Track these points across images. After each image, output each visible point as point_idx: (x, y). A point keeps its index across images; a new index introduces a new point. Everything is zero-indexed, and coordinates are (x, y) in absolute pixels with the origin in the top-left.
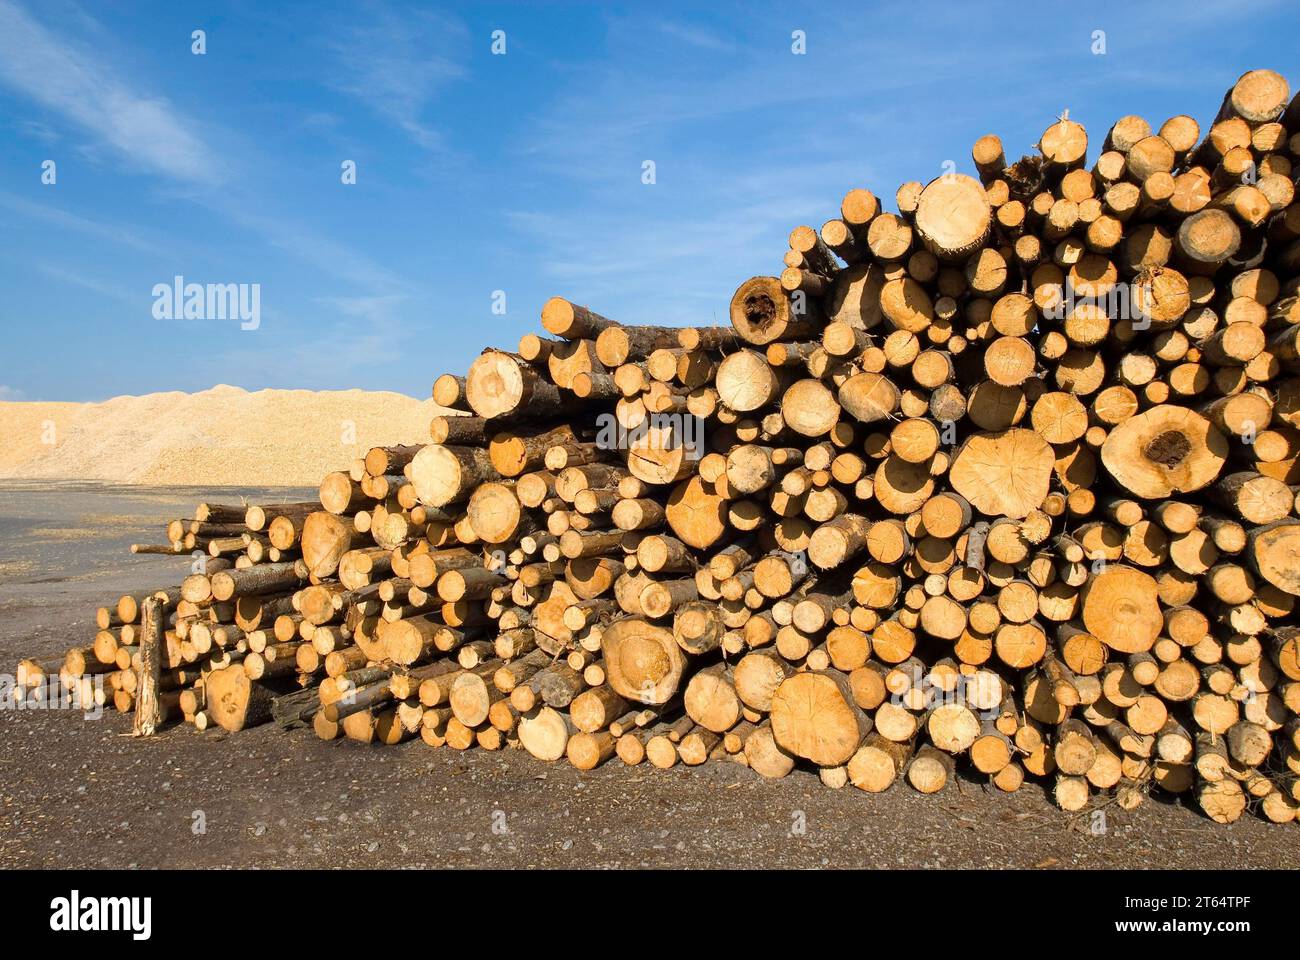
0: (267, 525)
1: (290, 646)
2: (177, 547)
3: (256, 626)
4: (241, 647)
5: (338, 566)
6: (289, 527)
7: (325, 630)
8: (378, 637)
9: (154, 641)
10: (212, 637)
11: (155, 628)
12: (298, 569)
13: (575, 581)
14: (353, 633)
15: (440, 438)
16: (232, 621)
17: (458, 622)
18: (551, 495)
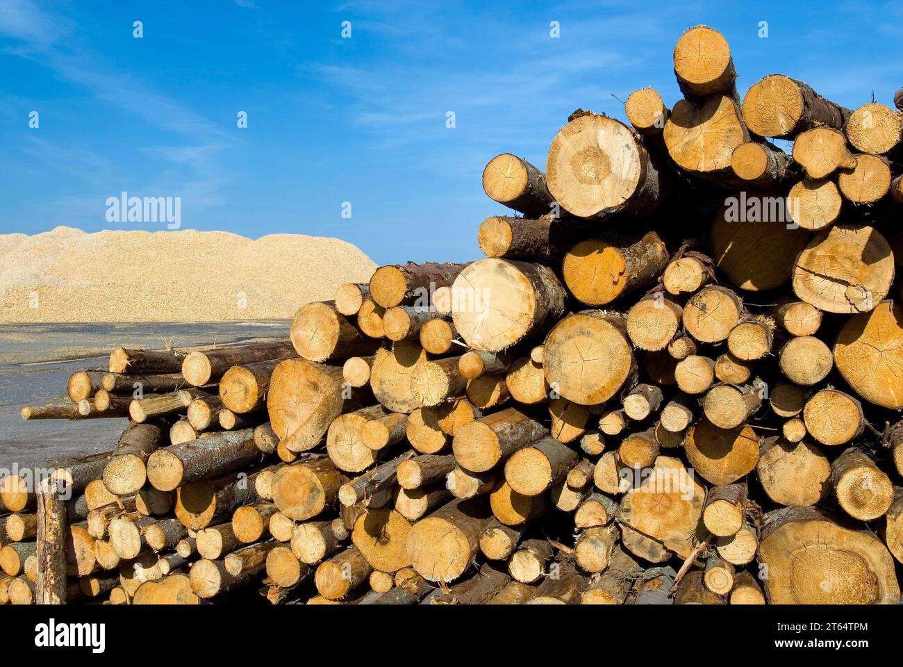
0: (216, 376)
1: (257, 551)
2: (84, 408)
3: (207, 522)
4: (183, 551)
5: (325, 436)
6: (251, 382)
7: (311, 529)
8: (388, 539)
9: (56, 541)
10: (143, 538)
11: (57, 523)
12: (260, 437)
13: (700, 458)
14: (350, 531)
15: (495, 248)
16: (171, 514)
17: (517, 518)
18: (682, 331)
